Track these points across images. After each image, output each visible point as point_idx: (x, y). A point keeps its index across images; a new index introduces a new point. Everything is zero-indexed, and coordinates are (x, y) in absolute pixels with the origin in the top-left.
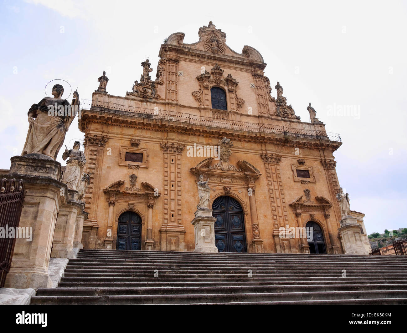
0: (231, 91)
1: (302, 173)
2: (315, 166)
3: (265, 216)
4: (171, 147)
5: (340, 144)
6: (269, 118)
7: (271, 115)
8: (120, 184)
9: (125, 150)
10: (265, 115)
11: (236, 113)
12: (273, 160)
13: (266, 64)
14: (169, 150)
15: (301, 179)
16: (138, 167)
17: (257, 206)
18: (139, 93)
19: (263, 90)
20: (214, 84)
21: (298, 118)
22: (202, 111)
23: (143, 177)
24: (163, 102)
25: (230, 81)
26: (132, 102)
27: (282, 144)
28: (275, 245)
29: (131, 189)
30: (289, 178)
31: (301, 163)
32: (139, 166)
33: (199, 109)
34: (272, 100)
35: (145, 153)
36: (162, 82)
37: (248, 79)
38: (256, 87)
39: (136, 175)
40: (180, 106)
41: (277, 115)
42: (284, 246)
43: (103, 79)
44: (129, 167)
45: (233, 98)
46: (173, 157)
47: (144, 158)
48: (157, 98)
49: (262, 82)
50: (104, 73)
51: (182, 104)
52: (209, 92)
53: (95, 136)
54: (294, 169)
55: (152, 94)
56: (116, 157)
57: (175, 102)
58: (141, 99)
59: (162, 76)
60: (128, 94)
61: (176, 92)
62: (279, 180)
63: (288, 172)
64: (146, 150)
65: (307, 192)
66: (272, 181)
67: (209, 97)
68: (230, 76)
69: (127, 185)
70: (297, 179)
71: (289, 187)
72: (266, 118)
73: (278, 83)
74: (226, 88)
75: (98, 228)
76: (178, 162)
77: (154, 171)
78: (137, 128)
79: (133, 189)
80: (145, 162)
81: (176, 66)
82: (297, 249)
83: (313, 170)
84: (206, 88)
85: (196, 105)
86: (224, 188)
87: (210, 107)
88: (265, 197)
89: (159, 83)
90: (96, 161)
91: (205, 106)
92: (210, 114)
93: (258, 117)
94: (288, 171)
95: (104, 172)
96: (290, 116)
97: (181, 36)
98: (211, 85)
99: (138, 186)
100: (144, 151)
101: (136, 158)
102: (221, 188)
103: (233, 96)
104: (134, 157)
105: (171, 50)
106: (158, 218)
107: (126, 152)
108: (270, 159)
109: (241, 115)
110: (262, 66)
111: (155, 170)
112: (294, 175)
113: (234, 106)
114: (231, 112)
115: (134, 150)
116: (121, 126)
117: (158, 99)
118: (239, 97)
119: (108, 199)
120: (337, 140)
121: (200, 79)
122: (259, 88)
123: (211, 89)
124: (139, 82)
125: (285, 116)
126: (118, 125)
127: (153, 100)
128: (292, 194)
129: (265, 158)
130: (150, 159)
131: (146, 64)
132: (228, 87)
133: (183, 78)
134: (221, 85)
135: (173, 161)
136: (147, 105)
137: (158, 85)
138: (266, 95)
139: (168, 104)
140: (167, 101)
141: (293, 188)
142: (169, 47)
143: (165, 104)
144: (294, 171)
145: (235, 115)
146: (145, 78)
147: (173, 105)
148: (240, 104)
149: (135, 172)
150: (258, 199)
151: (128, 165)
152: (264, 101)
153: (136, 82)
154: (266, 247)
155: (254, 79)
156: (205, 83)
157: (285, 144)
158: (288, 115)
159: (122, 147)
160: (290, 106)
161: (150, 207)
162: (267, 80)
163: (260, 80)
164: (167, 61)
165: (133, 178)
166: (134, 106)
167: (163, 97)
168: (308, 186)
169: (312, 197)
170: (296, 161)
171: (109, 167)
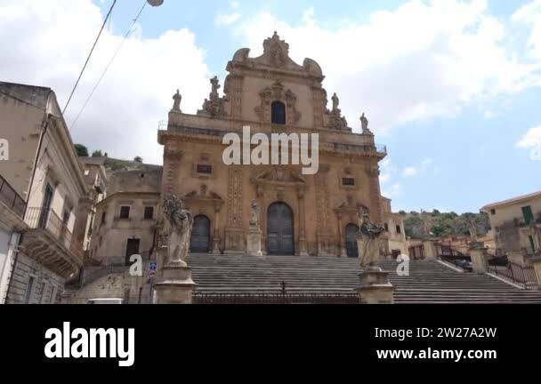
0: (289, 106)
1: (348, 181)
2: (360, 174)
3: (311, 218)
5: (386, 154)
6: (322, 130)
7: (324, 127)
8: (193, 193)
9: (197, 163)
10: (319, 128)
11: (293, 127)
13: (324, 77)
15: (347, 186)
16: (207, 178)
17: (304, 210)
18: (209, 110)
19: (320, 102)
20: (275, 99)
21: (350, 129)
22: (263, 126)
23: (211, 186)
24: (228, 117)
25: (289, 95)
26: (203, 119)
27: (332, 155)
28: (317, 243)
29: (201, 197)
30: (335, 186)
31: (347, 172)
33: (260, 124)
34: (327, 112)
35: (213, 166)
36: (228, 99)
37: (306, 93)
38: (312, 100)
39: (206, 184)
40: (244, 122)
41: (330, 127)
43: (177, 98)
44: (200, 177)
45: (291, 112)
46: (236, 169)
47: (213, 170)
50: (178, 91)
51: (245, 120)
52: (269, 107)
53: (172, 151)
54: (341, 177)
55: (219, 111)
56: (189, 169)
57: (238, 118)
58: (210, 116)
59: (229, 92)
60: (199, 112)
61: (240, 108)
62: (326, 188)
63: (335, 181)
64: (214, 163)
65: (350, 199)
66: (320, 189)
67: (270, 113)
68: (289, 91)
69: (199, 193)
70: (342, 186)
71: (333, 194)
73: (335, 94)
74: (285, 103)
76: (240, 173)
77: (221, 180)
79: (203, 197)
80: (213, 174)
81: (241, 83)
83: (358, 179)
84: (267, 103)
85: (256, 119)
86: (278, 195)
87: (270, 122)
88: (312, 203)
89: (226, 100)
90: (173, 175)
91: (265, 121)
92: (270, 129)
93: (312, 129)
94: (335, 179)
95: (180, 182)
96: (342, 128)
97: (246, 51)
98: (271, 101)
99: (207, 194)
100: (212, 164)
101: (206, 170)
102: (275, 195)
103: (291, 110)
104: (204, 169)
105: (237, 66)
106: (223, 221)
107: (198, 166)
109: (298, 128)
110: (321, 78)
112: (339, 183)
113: (291, 121)
114: (288, 126)
115: (205, 163)
116: (194, 142)
117: (224, 116)
118: (296, 110)
120: (383, 151)
121: (262, 95)
122: (315, 100)
123: (272, 105)
124: (209, 100)
125: (337, 128)
126: (191, 142)
127: (221, 117)
128: (336, 200)
130: (217, 170)
131: (214, 82)
132: (287, 102)
133: (248, 94)
134: (281, 100)
135: (236, 172)
136: (215, 121)
137: (225, 102)
138: (321, 107)
139: (233, 120)
140: (232, 118)
141: (337, 195)
142: (235, 64)
143: (230, 120)
144: (340, 180)
145: (291, 129)
146: (214, 95)
147: (237, 121)
148: (297, 117)
149: (205, 182)
150: (306, 204)
152: (319, 114)
153: (206, 100)
155: (312, 92)
156: (266, 99)
157: (335, 155)
159: (195, 161)
160: (344, 118)
161: (217, 211)
162: (324, 92)
163: (318, 93)
164: (233, 77)
165: (204, 187)
166: (203, 123)
167: (229, 113)
168: (351, 192)
169: (355, 203)
170: (342, 170)
171: (183, 179)
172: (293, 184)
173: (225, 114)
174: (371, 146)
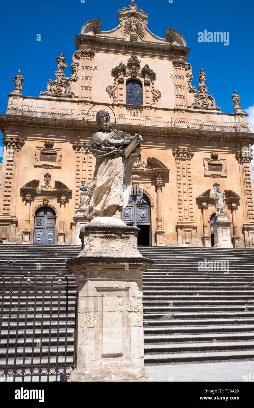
0: (147, 84)
1: (214, 167)
2: (229, 159)
3: (171, 209)
4: (83, 146)
6: (186, 111)
7: (188, 107)
8: (35, 183)
9: (40, 150)
10: (182, 108)
11: (151, 108)
12: (185, 155)
14: (81, 149)
15: (212, 173)
16: (52, 167)
17: (163, 199)
18: (53, 91)
19: (183, 79)
20: (130, 77)
22: (115, 107)
23: (56, 176)
24: (77, 100)
25: (146, 72)
26: (47, 102)
27: (196, 138)
29: (45, 187)
30: (200, 172)
31: (214, 157)
32: (53, 165)
33: (113, 105)
34: (192, 90)
35: (58, 153)
36: (76, 78)
37: (168, 68)
38: (175, 77)
39: (50, 174)
40: (94, 103)
41: (195, 107)
42: (186, 236)
43: (18, 79)
44: (44, 166)
45: (148, 91)
46: (85, 156)
47: (58, 157)
48: (70, 97)
49: (183, 70)
51: (95, 101)
52: (124, 86)
53: (12, 138)
54: (206, 163)
55: (65, 92)
56: (31, 158)
57: (88, 100)
58: (55, 98)
59: (77, 71)
61: (89, 88)
62: (189, 174)
63: (199, 167)
64: (59, 150)
66: (181, 176)
67: (124, 92)
68: (147, 66)
69: (42, 183)
70: (208, 173)
71: (198, 181)
72: (182, 110)
74: (142, 80)
75: (17, 222)
76: (90, 160)
77: (66, 170)
78: (51, 128)
79: (47, 187)
80: (59, 162)
81: (90, 59)
82: (199, 238)
83: (226, 164)
84: (121, 82)
85: (110, 101)
86: (133, 184)
87: (124, 102)
88: (172, 191)
89: (73, 79)
90: (15, 164)
91: (119, 102)
92: (124, 111)
93: (174, 110)
94: (200, 165)
95: (21, 172)
96: (210, 107)
97: (97, 24)
98: (126, 79)
99: (52, 184)
100: (57, 151)
101: (51, 158)
103: (148, 88)
104: (49, 156)
105: (86, 42)
106: (70, 212)
107: (41, 153)
108: (181, 155)
109: (156, 109)
110: (185, 51)
111: (68, 169)
112: (205, 169)
113: (150, 100)
114: (145, 107)
115: (49, 150)
116: (35, 127)
117: (72, 97)
118: (155, 89)
121: (115, 73)
122: (178, 77)
123: (127, 83)
125: (204, 107)
126: (32, 127)
127: (68, 98)
128: (201, 188)
129: (176, 153)
130: (63, 158)
131: (60, 60)
132: (145, 79)
133: (98, 72)
134: (138, 77)
135: (84, 159)
136: (61, 104)
137: (72, 82)
138: (186, 85)
139: (81, 102)
140: (80, 99)
141: (202, 182)
142: (83, 38)
143: (78, 102)
144: (206, 165)
145: (149, 110)
146: (59, 75)
147: (86, 102)
148: (156, 97)
149: (49, 171)
150: (165, 193)
151: (43, 165)
152: (183, 92)
154: (169, 237)
155: (175, 68)
156: (120, 77)
157: (200, 138)
158: (207, 107)
159: (37, 148)
161: (62, 202)
162: (189, 67)
163: (181, 68)
164: (81, 54)
165: (48, 176)
166: (48, 107)
168: (217, 180)
170: (209, 155)
171: (25, 168)
173: (71, 95)
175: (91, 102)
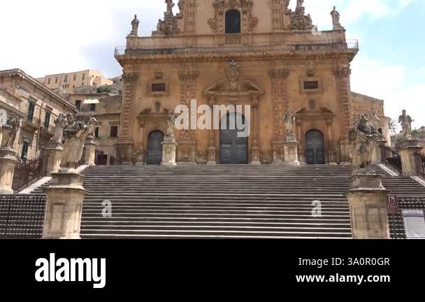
0: (245, 12)
1: (310, 85)
2: (326, 76)
3: (267, 127)
4: (187, 75)
6: (282, 33)
7: (284, 30)
8: (148, 111)
9: (152, 82)
10: (278, 31)
11: (249, 34)
12: (280, 75)
14: (185, 78)
15: (308, 90)
16: (161, 95)
17: (260, 119)
18: (162, 30)
19: (279, 3)
20: (229, 8)
22: (216, 38)
23: (165, 103)
24: (181, 35)
26: (157, 39)
27: (291, 58)
28: (272, 151)
30: (295, 91)
31: (310, 74)
33: (213, 36)
34: (288, 13)
35: (167, 83)
36: (181, 16)
39: (160, 102)
40: (197, 36)
41: (291, 29)
42: (280, 152)
43: (135, 23)
44: (155, 96)
45: (246, 19)
46: (189, 84)
47: (166, 88)
51: (198, 34)
52: (223, 18)
53: (129, 74)
54: (302, 81)
55: (173, 29)
56: (144, 89)
57: (191, 34)
58: (163, 36)
59: (182, 9)
60: (154, 33)
61: (193, 23)
62: (284, 94)
63: (295, 86)
64: (167, 81)
65: (312, 103)
66: (277, 96)
67: (223, 23)
69: (154, 111)
70: (303, 90)
71: (293, 100)
72: (278, 33)
74: (240, 9)
75: (133, 144)
76: (193, 88)
77: (173, 97)
78: (160, 62)
79: (157, 114)
80: (167, 91)
83: (323, 80)
84: (220, 13)
85: (209, 31)
87: (224, 32)
89: (179, 17)
90: (131, 95)
91: (219, 33)
92: (223, 40)
93: (270, 34)
94: (295, 84)
95: (136, 102)
96: (306, 27)
98: (225, 10)
99: (161, 110)
100: (165, 82)
103: (247, 16)
104: (159, 87)
107: (153, 85)
108: (276, 75)
109: (253, 35)
111: (175, 96)
112: (300, 87)
113: (247, 28)
114: (243, 34)
115: (159, 81)
116: (147, 63)
118: (252, 16)
119: (139, 122)
121: (216, 6)
123: (226, 14)
124: (163, 20)
125: (300, 27)
127: (174, 35)
129: (272, 74)
130: (171, 87)
132: (242, 8)
133: (200, 8)
134: (236, 7)
135: (188, 87)
136: (169, 40)
137: (179, 19)
138: (282, 8)
139: (186, 36)
140: (185, 34)
141: (298, 100)
143: (183, 37)
144: (301, 83)
145: (246, 37)
146: (168, 14)
148: (253, 23)
149: (159, 99)
150: (262, 112)
151: (154, 94)
152: (279, 15)
153: (160, 20)
156: (220, 9)
157: (295, 58)
158: (304, 26)
165: (158, 105)
166: (157, 44)
167: (182, 30)
168: (313, 97)
169: (317, 107)
170: (304, 73)
171: (139, 98)
172: (246, 93)
173: (178, 32)
174: (342, 42)
175: (193, 36)
